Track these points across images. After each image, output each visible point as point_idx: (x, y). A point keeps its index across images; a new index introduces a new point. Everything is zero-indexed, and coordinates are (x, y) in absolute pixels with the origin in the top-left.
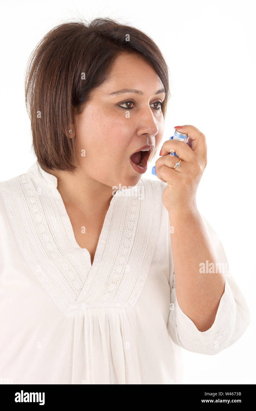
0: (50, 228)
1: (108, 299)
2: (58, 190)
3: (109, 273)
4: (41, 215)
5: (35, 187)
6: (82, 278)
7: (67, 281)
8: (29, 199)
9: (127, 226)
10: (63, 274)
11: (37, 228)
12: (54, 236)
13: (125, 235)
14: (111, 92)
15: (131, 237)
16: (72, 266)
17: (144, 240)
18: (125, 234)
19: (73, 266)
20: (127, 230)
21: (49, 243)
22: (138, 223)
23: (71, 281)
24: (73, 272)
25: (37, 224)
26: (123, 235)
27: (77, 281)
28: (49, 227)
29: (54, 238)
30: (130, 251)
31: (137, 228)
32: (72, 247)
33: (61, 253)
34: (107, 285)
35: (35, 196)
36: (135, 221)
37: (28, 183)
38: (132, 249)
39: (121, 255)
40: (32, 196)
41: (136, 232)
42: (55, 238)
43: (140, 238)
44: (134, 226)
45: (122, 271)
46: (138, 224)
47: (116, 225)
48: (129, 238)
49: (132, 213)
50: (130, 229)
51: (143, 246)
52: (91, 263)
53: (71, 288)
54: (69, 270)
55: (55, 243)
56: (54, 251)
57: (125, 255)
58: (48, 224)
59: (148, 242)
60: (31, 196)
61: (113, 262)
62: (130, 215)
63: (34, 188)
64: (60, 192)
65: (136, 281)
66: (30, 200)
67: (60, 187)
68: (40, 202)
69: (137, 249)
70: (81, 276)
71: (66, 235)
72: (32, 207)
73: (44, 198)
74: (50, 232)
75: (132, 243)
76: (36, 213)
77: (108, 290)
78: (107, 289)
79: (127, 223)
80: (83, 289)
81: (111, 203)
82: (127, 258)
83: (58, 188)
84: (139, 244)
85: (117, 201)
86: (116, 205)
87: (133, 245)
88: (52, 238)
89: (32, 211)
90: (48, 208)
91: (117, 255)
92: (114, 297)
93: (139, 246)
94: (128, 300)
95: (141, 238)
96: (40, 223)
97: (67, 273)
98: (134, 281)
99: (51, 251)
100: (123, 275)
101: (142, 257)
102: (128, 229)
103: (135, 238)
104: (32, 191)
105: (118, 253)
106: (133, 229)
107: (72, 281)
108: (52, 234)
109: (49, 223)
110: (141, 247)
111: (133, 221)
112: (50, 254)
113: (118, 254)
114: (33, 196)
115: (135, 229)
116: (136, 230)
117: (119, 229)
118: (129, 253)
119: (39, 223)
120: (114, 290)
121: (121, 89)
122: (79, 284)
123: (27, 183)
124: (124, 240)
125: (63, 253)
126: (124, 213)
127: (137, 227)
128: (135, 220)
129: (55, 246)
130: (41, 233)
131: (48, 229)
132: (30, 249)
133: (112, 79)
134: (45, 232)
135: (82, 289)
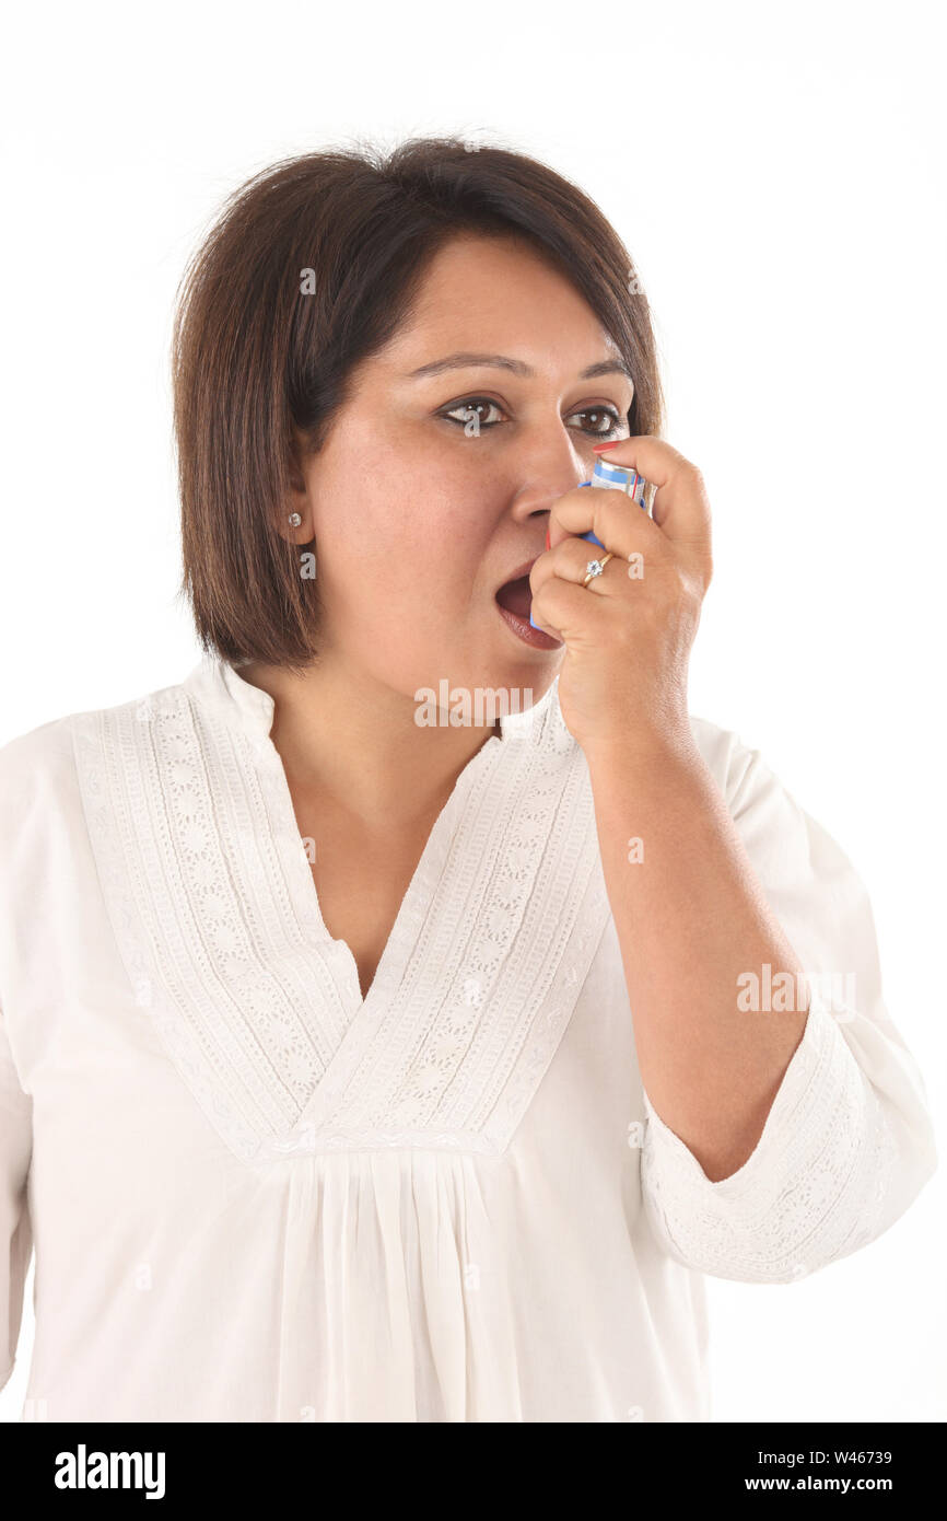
0: (232, 872)
1: (415, 1121)
2: (274, 741)
3: (425, 1029)
4: (204, 827)
5: (196, 732)
6: (320, 1045)
7: (265, 1054)
8: (170, 771)
9: (504, 864)
10: (252, 1031)
11: (188, 872)
12: (246, 902)
13: (496, 897)
14: (414, 367)
15: (515, 901)
16: (286, 1000)
17: (561, 913)
18: (496, 892)
19: (289, 1000)
20: (503, 878)
21: (225, 924)
22: (545, 852)
23: (280, 1055)
24: (287, 1022)
25: (189, 858)
26: (487, 895)
27: (303, 1054)
28: (229, 868)
29: (245, 908)
30: (505, 951)
31: (539, 869)
32: (304, 940)
33: (260, 961)
34: (415, 1070)
35: (191, 762)
36: (535, 845)
37: (177, 716)
38: (513, 945)
39: (472, 966)
40: (181, 761)
41: (535, 883)
42: (249, 908)
43: (548, 906)
44: (531, 865)
45: (470, 1023)
46: (546, 855)
47: (469, 861)
48: (509, 905)
49: (529, 817)
50: (514, 876)
51: (554, 934)
52: (359, 991)
53: (279, 1078)
54: (276, 1016)
55: (247, 926)
56: (237, 952)
57: (486, 966)
58: (225, 857)
59: (574, 918)
60: (177, 762)
61: (443, 988)
62: (520, 823)
63: (193, 733)
64: (278, 748)
65: (518, 1058)
66: (173, 772)
67: (281, 731)
68: (206, 782)
69: (531, 945)
70: (317, 1038)
71: (287, 898)
72: (176, 799)
73: (223, 768)
74: (233, 886)
75: (517, 921)
76: (188, 818)
77: (416, 1088)
78: (413, 1083)
79: (506, 855)
80: (321, 1082)
81: (460, 781)
82: (494, 978)
83: (274, 734)
84: (540, 926)
85: (484, 775)
86: (475, 790)
87: (519, 931)
88: (237, 910)
89: (175, 814)
90: (232, 800)
91: (460, 964)
92: (433, 1113)
93: (542, 933)
94: (484, 1124)
95: (551, 906)
96: (200, 855)
97: (268, 1025)
98: (510, 1059)
99: (226, 954)
100: (472, 1035)
101: (549, 974)
102: (508, 874)
103: (528, 904)
104: (186, 743)
105: (463, 960)
106: (527, 871)
107: (283, 1053)
108: (236, 893)
109: (228, 856)
110: (548, 936)
111: (531, 844)
112: (220, 962)
113: (464, 963)
114: (184, 761)
115: (531, 875)
116: (536, 878)
117: (477, 873)
118: (502, 958)
119: (196, 855)
120: (435, 1089)
121: (448, 355)
122: (311, 1064)
123: (174, 717)
124: (491, 912)
125: (267, 959)
126: (502, 820)
127: (540, 866)
128: (536, 840)
129: (245, 935)
130: (198, 891)
131: (227, 876)
132: (155, 946)
133: (418, 323)
134: (215, 887)
135: (318, 1082)
